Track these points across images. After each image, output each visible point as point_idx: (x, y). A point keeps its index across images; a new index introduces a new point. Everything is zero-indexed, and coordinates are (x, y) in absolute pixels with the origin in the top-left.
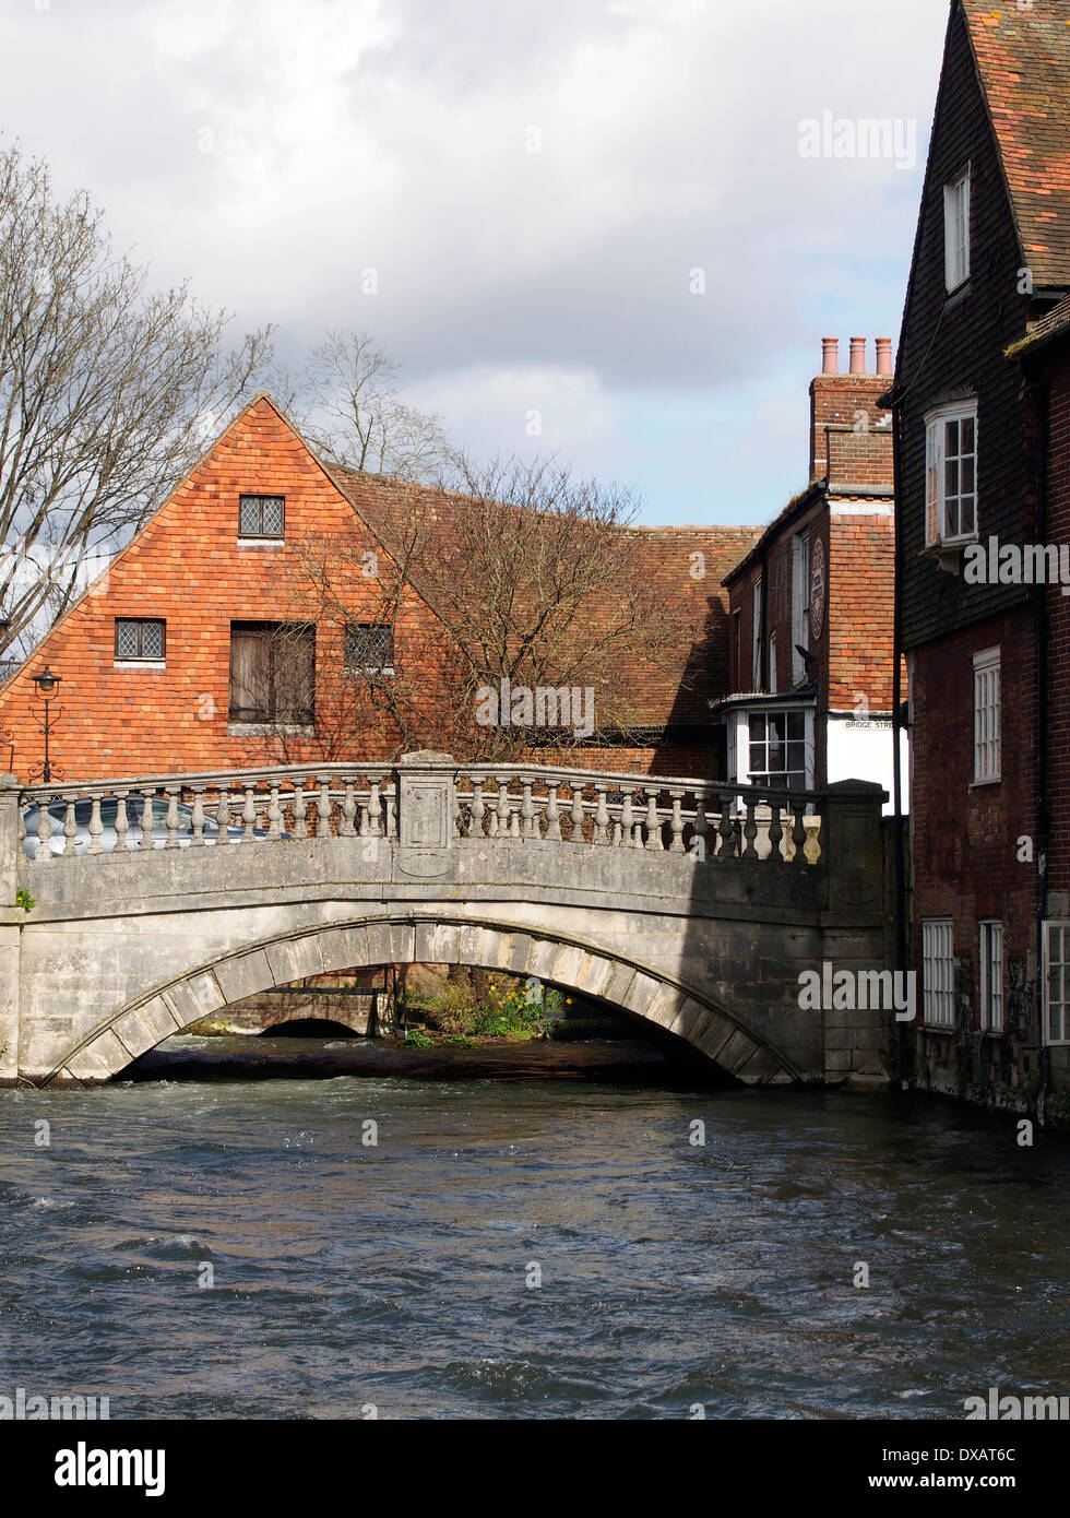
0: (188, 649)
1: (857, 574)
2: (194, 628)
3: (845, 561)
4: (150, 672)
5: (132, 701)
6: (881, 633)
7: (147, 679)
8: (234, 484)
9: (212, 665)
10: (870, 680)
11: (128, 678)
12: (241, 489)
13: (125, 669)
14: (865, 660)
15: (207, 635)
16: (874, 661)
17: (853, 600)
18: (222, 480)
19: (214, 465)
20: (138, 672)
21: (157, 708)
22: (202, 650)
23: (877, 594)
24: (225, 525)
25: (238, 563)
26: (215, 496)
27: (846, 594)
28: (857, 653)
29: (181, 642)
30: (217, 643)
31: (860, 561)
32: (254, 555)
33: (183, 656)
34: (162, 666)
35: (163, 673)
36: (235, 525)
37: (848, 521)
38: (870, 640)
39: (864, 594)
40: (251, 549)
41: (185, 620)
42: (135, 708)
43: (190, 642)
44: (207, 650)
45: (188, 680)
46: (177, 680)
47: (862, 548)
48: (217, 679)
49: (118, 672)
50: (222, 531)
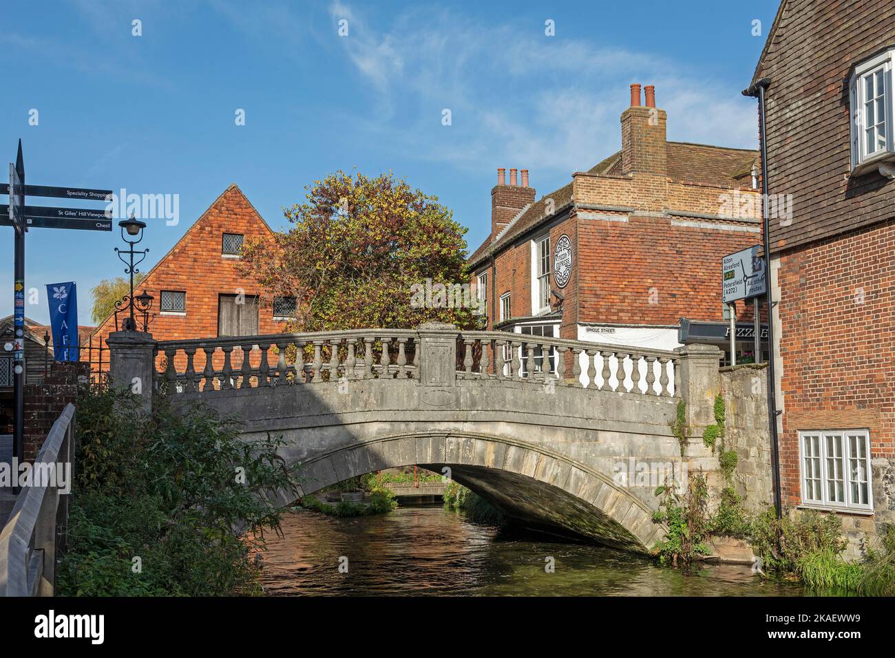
0: (197, 306)
1: (592, 251)
2: (200, 296)
3: (586, 244)
4: (178, 317)
5: (168, 331)
6: (604, 282)
7: (176, 320)
8: (220, 227)
9: (209, 314)
10: (599, 307)
11: (167, 320)
12: (223, 230)
13: (166, 316)
14: (596, 295)
15: (206, 300)
16: (601, 296)
17: (590, 265)
18: (214, 225)
19: (210, 218)
20: (172, 317)
21: (182, 335)
22: (204, 307)
23: (603, 262)
24: (215, 247)
25: (222, 265)
26: (211, 232)
27: (587, 261)
28: (593, 292)
29: (194, 303)
30: (211, 304)
31: (593, 244)
32: (230, 262)
33: (195, 310)
34: (185, 314)
35: (185, 318)
36: (220, 247)
37: (588, 223)
38: (599, 285)
39: (595, 261)
40: (228, 259)
41: (196, 292)
42: (171, 334)
43: (198, 303)
44: (206, 307)
45: (197, 321)
46: (192, 321)
47: (594, 237)
48: (212, 321)
49: (162, 317)
50: (214, 250)
